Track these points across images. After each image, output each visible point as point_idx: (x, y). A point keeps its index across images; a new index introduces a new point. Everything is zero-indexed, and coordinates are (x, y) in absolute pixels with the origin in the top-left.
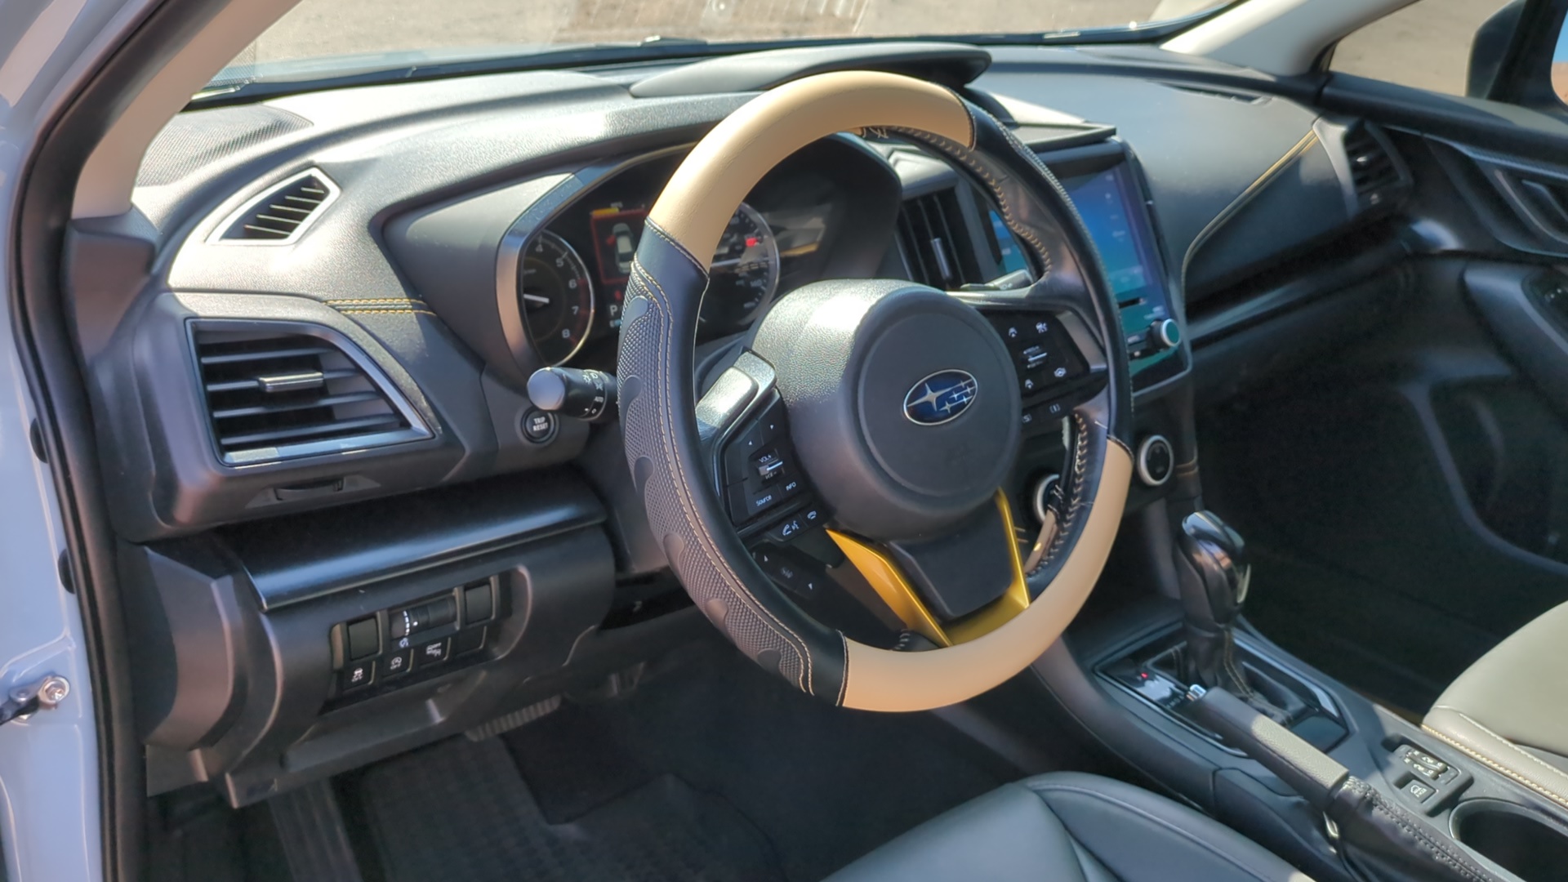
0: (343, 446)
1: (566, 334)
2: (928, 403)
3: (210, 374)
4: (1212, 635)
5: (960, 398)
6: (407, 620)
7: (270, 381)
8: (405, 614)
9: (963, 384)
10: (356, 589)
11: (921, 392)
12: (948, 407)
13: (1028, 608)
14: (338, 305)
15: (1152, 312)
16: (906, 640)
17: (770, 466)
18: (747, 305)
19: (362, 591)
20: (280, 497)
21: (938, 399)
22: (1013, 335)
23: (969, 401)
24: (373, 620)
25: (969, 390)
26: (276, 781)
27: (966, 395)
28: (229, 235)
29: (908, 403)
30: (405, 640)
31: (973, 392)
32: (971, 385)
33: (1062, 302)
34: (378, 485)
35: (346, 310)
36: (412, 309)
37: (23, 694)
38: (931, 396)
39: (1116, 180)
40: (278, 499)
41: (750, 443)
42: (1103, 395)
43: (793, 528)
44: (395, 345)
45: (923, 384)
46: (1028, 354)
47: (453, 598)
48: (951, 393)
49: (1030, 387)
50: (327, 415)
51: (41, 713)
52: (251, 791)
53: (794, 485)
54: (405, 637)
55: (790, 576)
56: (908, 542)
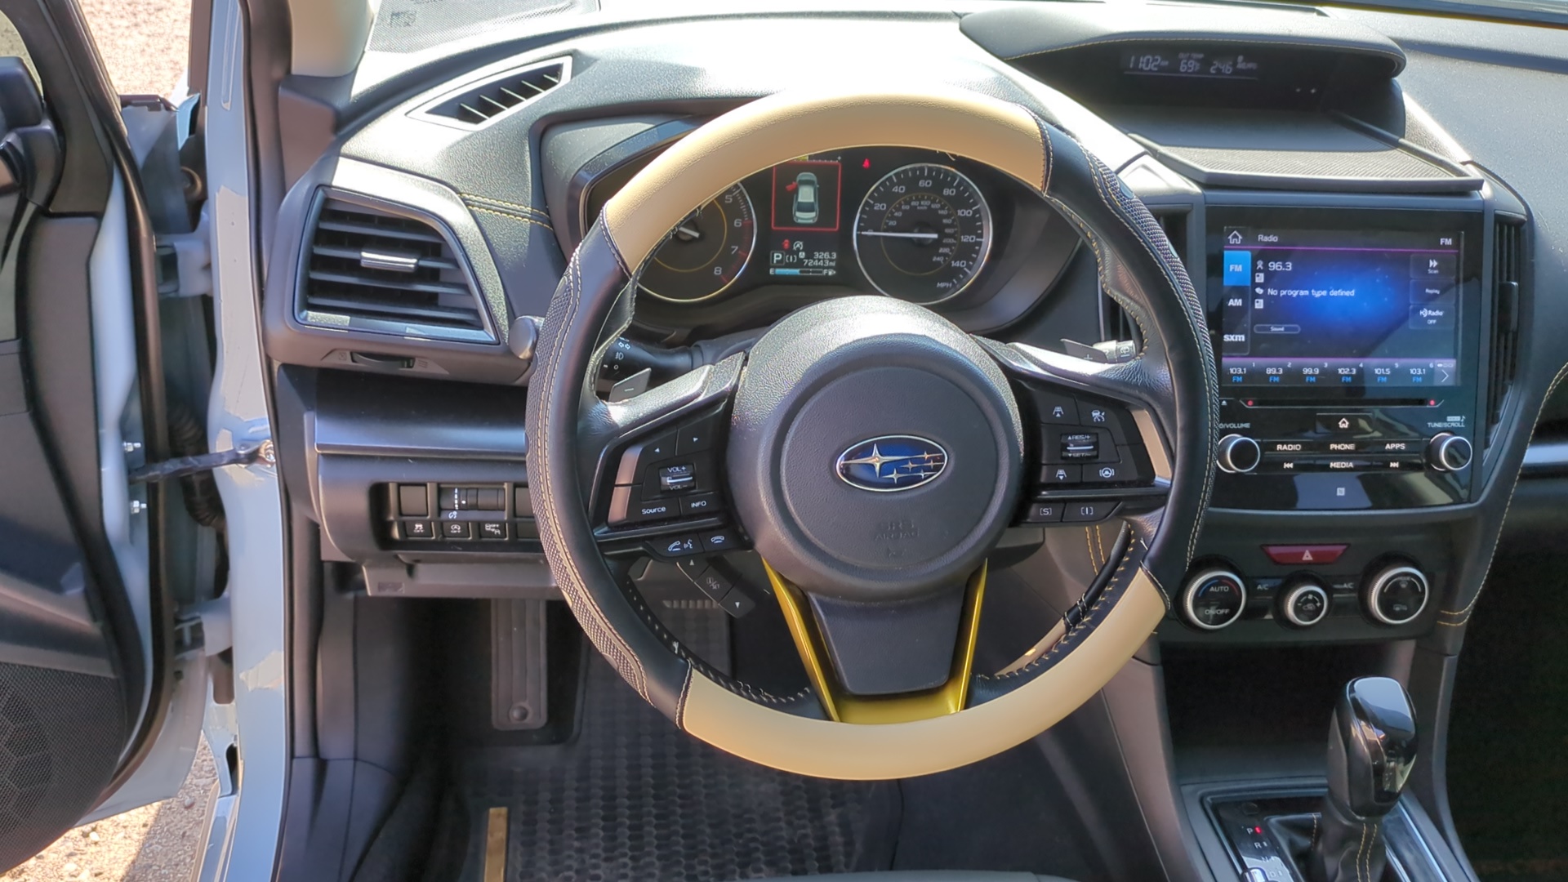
1: (718, 271)
2: (870, 466)
3: (321, 237)
5: (918, 470)
6: (456, 496)
7: (369, 257)
8: (456, 491)
9: (927, 456)
10: (406, 459)
11: (866, 451)
12: (894, 476)
14: (470, 200)
15: (1445, 421)
17: (673, 479)
18: (941, 285)
19: (410, 461)
20: (355, 359)
21: (884, 464)
22: (1058, 415)
23: (927, 477)
24: (424, 488)
25: (930, 465)
26: (403, 585)
27: (929, 469)
29: (844, 460)
30: (455, 513)
31: (937, 469)
32: (939, 460)
34: (447, 373)
35: (473, 206)
36: (530, 219)
37: (243, 448)
39: (1456, 244)
40: (353, 361)
43: (686, 546)
44: (502, 250)
45: (873, 443)
46: (1072, 441)
47: (504, 490)
49: (1061, 477)
50: (431, 300)
51: (256, 465)
52: (381, 587)
53: (704, 503)
54: (454, 510)
55: (715, 587)
56: (827, 599)
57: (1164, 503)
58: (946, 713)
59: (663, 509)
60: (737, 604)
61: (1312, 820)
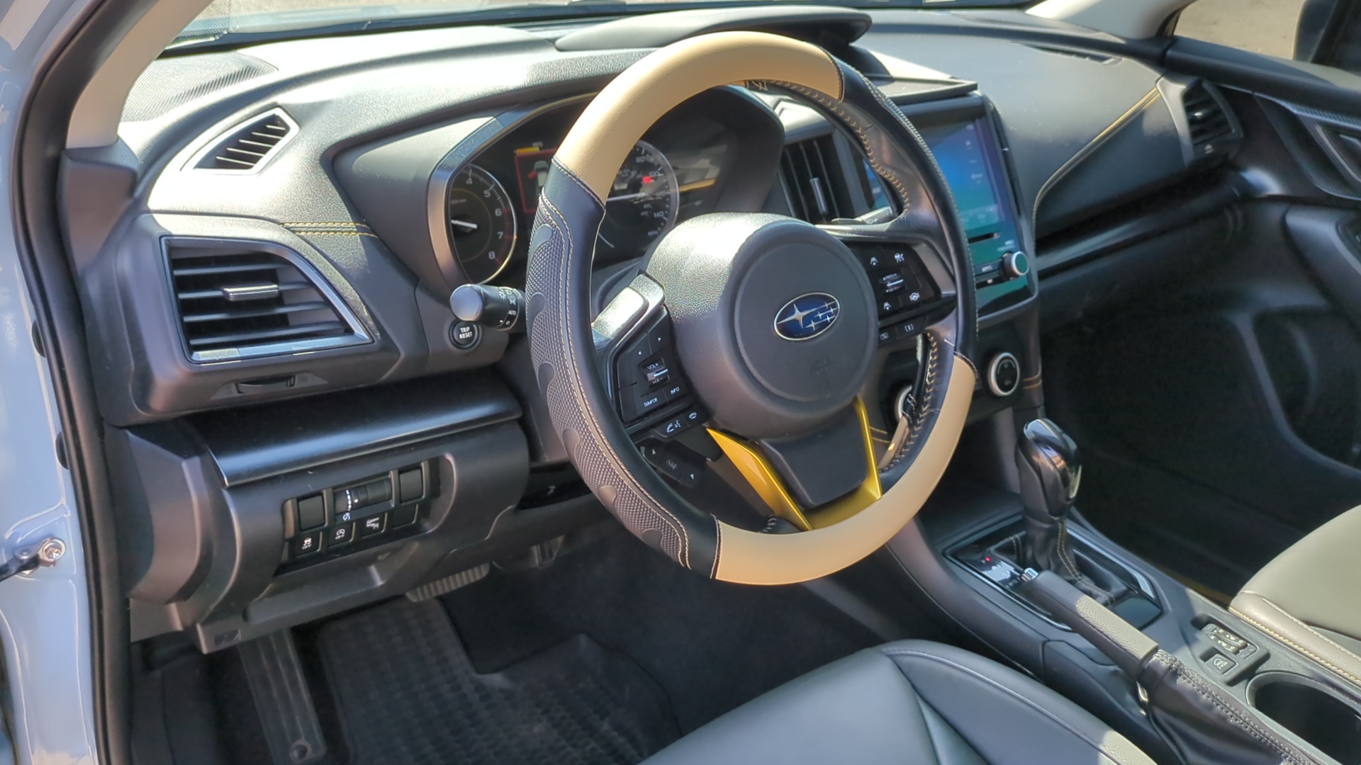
0: (294, 349)
1: (492, 255)
2: (796, 321)
3: (181, 284)
4: (1047, 526)
5: (824, 317)
6: (349, 497)
7: (233, 291)
8: (348, 492)
9: (827, 305)
10: (305, 471)
11: (789, 311)
13: (880, 499)
14: (293, 227)
15: (1004, 245)
16: (773, 524)
17: (657, 373)
19: (310, 472)
20: (241, 390)
21: (804, 317)
22: (874, 264)
23: (831, 320)
24: (320, 497)
25: (832, 310)
26: (239, 631)
27: (830, 315)
28: (202, 165)
29: (778, 321)
30: (348, 514)
31: (836, 312)
32: (834, 306)
33: (918, 236)
34: (325, 382)
35: (300, 232)
36: (356, 232)
37: (25, 553)
38: (798, 315)
39: (976, 128)
40: (239, 392)
41: (640, 353)
42: (951, 317)
43: (676, 426)
44: (342, 261)
45: (792, 304)
46: (887, 280)
47: (389, 480)
48: (816, 313)
49: (888, 308)
50: (283, 321)
51: (41, 568)
52: (218, 640)
53: (677, 389)
54: (347, 512)
55: (674, 468)
56: (776, 440)
57: (956, 305)
58: (871, 501)
59: (656, 399)
60: (692, 476)
61: (1011, 542)
